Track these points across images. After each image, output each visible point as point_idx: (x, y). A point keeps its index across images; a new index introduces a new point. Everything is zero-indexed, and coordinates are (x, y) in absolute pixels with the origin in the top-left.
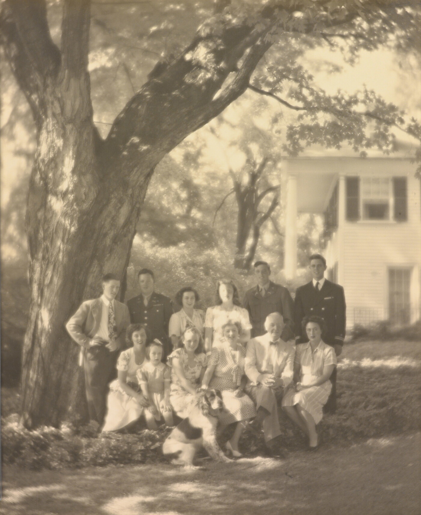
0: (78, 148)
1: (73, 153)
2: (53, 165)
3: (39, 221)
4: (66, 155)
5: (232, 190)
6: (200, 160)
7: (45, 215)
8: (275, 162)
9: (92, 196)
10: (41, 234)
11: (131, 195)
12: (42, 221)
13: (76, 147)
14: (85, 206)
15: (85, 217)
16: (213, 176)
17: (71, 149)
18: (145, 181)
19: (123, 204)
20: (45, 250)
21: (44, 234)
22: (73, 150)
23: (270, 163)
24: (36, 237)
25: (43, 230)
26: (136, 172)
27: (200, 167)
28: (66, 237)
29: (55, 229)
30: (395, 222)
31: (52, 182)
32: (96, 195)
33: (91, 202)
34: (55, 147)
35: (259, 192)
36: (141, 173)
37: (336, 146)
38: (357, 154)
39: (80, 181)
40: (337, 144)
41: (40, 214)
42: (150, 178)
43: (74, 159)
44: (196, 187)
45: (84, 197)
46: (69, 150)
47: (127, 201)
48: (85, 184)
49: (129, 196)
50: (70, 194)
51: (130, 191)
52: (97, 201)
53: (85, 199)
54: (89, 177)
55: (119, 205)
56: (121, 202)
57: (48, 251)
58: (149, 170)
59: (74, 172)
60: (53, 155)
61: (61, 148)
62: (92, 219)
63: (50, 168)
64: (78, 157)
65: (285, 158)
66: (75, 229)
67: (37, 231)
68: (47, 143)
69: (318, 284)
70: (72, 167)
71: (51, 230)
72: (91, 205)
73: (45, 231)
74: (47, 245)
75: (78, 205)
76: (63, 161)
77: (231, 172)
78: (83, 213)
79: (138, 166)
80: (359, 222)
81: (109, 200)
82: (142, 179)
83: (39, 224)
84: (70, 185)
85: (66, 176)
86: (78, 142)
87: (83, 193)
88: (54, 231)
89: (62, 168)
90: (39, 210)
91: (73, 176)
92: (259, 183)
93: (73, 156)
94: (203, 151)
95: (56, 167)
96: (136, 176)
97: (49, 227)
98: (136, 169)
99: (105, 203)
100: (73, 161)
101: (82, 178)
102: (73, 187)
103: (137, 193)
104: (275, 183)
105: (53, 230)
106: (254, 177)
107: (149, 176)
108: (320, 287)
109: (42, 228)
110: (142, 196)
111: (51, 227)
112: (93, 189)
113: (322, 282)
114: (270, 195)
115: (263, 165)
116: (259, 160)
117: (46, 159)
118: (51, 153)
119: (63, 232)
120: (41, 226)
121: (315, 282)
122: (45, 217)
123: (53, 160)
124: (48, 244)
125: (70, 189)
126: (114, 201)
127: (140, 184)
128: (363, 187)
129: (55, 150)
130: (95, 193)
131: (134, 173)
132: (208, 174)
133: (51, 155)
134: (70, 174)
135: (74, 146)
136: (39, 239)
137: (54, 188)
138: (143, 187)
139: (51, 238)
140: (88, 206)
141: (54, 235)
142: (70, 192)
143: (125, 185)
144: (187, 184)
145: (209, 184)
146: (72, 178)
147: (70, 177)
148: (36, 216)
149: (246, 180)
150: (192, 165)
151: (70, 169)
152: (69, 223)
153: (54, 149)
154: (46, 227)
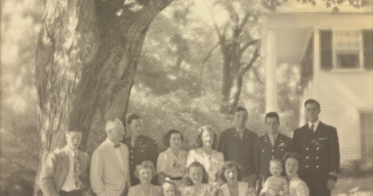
0: (81, 8)
1: (77, 13)
2: (59, 23)
3: (47, 74)
4: (71, 14)
5: (217, 44)
6: (189, 17)
7: (52, 69)
8: (256, 18)
9: (94, 51)
10: (49, 86)
11: (129, 49)
12: (50, 74)
13: (79, 7)
14: (88, 60)
15: (88, 70)
16: (199, 31)
17: (75, 9)
18: (141, 37)
19: (122, 57)
20: (53, 100)
21: (52, 85)
22: (77, 10)
23: (251, 18)
24: (45, 89)
25: (51, 81)
26: (133, 29)
27: (189, 23)
28: (72, 88)
29: (61, 81)
30: (365, 71)
31: (58, 39)
32: (97, 50)
33: (93, 56)
34: (61, 8)
35: (242, 45)
36: (137, 30)
37: (311, 2)
38: (330, 10)
39: (83, 37)
40: (313, 1)
41: (48, 68)
42: (145, 34)
43: (78, 18)
44: (185, 41)
45: (87, 51)
46: (73, 10)
47: (125, 55)
48: (87, 40)
49: (127, 50)
50: (74, 49)
51: (127, 46)
52: (98, 55)
53: (88, 53)
54: (91, 34)
55: (118, 59)
56: (120, 56)
57: (55, 101)
58: (144, 27)
59: (77, 29)
60: (59, 15)
61: (66, 9)
62: (94, 71)
63: (57, 26)
64: (81, 16)
65: (265, 14)
66: (79, 80)
67: (45, 83)
68: (54, 4)
69: (313, 126)
70: (76, 26)
71: (58, 82)
72: (93, 58)
73: (53, 83)
74: (54, 96)
75: (81, 59)
76: (68, 20)
77: (216, 26)
78: (86, 67)
79: (135, 24)
80: (332, 71)
81: (109, 54)
82: (138, 35)
83: (47, 76)
84: (75, 42)
85: (70, 33)
86: (81, 3)
87: (86, 48)
88: (61, 83)
89: (67, 27)
90: (47, 64)
91: (76, 33)
92: (241, 37)
93: (76, 15)
94: (192, 9)
95: (62, 25)
96: (133, 33)
97: (56, 79)
98: (133, 26)
99: (105, 57)
100: (77, 20)
101: (85, 34)
102: (78, 43)
103: (133, 48)
104: (256, 36)
105: (60, 81)
106: (237, 32)
107: (144, 32)
108: (315, 129)
109: (50, 81)
110: (138, 50)
111: (58, 79)
112: (94, 44)
113: (316, 124)
114: (251, 48)
115: (245, 20)
116: (242, 16)
117: (52, 18)
118: (57, 13)
119: (69, 84)
120: (49, 78)
121: (310, 125)
122: (53, 71)
123: (58, 19)
124: (56, 94)
125: (75, 45)
126: (113, 55)
127: (136, 39)
128: (335, 40)
129: (61, 10)
130: (97, 48)
131: (131, 30)
132: (195, 29)
133: (57, 15)
134: (75, 32)
135: (77, 6)
136: (48, 90)
137: (60, 44)
138: (140, 42)
139: (58, 89)
140: (90, 60)
141: (61, 86)
142: (74, 48)
143: (123, 40)
144: (177, 39)
145: (197, 39)
146: (76, 35)
147: (74, 34)
148: (45, 70)
149: (230, 34)
150: (182, 21)
151: (75, 27)
152: (73, 76)
153: (59, 10)
154: (53, 79)
